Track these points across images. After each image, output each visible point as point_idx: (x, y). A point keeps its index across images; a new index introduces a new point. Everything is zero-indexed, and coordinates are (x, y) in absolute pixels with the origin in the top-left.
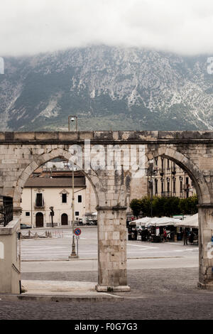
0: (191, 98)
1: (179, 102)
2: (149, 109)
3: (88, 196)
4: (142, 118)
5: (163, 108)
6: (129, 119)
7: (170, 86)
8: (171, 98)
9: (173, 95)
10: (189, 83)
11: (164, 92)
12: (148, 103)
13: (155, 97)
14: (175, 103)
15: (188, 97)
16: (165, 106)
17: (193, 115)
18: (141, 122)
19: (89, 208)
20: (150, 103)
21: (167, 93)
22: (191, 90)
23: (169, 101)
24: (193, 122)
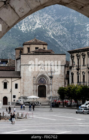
0: (47, 24)
1: (40, 26)
2: (22, 31)
3: (22, 84)
4: (17, 36)
5: (30, 30)
6: (9, 36)
7: (35, 16)
8: (35, 24)
9: (36, 22)
10: (47, 15)
11: (31, 20)
12: (21, 27)
13: (26, 24)
14: (38, 27)
15: (46, 24)
16: (31, 29)
17: (48, 35)
18: (17, 38)
19: (23, 93)
20: (22, 27)
21: (33, 21)
22: (47, 19)
23: (34, 26)
24: (49, 39)
